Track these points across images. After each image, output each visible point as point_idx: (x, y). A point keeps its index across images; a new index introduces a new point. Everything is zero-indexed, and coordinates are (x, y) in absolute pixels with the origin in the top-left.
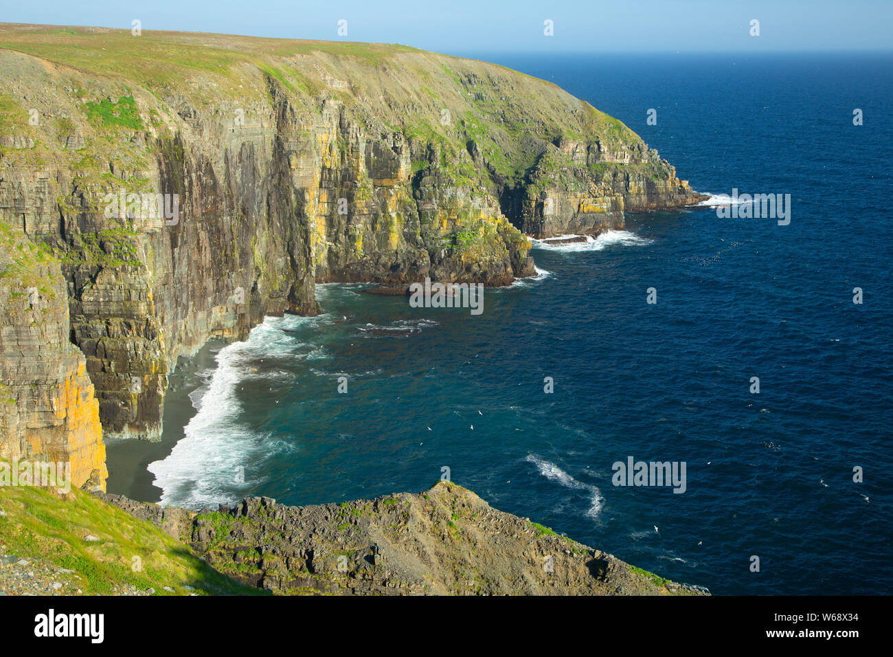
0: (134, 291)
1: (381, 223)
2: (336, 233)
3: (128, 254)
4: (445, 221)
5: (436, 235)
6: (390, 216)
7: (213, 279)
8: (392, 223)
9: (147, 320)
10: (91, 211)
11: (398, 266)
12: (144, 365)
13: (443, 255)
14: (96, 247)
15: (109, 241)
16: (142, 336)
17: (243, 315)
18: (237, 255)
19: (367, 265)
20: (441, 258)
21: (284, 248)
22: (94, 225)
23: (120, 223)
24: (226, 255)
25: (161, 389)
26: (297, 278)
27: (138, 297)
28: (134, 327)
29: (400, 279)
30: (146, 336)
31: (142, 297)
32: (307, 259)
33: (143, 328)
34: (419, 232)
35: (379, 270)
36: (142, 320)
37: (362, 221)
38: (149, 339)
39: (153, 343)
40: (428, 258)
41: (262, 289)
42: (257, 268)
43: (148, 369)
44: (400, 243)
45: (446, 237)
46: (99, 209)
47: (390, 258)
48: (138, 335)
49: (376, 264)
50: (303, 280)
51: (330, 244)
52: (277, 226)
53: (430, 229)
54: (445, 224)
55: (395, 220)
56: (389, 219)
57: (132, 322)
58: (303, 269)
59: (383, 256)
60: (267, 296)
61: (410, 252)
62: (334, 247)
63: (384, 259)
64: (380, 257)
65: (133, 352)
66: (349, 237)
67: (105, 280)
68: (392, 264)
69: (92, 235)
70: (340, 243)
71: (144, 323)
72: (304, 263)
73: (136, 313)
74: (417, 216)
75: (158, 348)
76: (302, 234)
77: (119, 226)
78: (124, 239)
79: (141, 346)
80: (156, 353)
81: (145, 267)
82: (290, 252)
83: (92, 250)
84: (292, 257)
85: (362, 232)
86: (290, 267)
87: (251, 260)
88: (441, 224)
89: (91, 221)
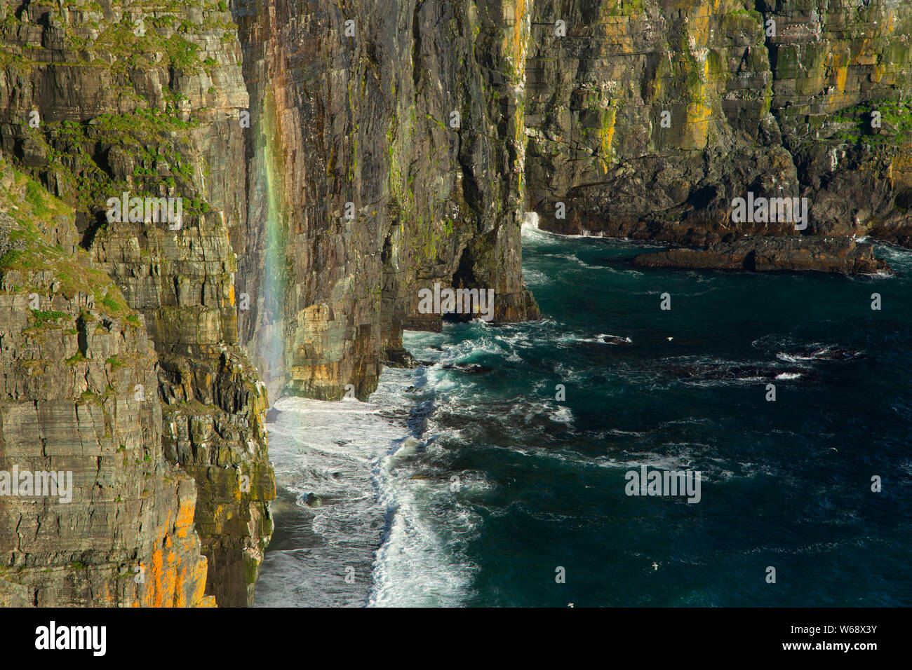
0: (187, 281)
1: (667, 77)
2: (551, 106)
3: (172, 181)
4: (843, 72)
5: (815, 108)
6: (693, 58)
7: (309, 236)
8: (696, 77)
9: (223, 357)
10: (71, 60)
11: (710, 191)
12: (215, 478)
13: (834, 163)
14: (85, 159)
15: (122, 146)
16: (208, 401)
17: (365, 329)
18: (357, 170)
19: (625, 188)
20: (829, 173)
21: (452, 149)
22: (79, 100)
23: (147, 96)
24: (335, 172)
25: (255, 542)
26: (480, 227)
27: (197, 295)
28: (188, 377)
29: (716, 226)
30: (219, 401)
31: (207, 295)
32: (505, 178)
33: (211, 378)
34: (768, 100)
35: (657, 202)
36: (207, 358)
37: (617, 73)
38: (226, 409)
39: (237, 420)
40: (793, 172)
41: (402, 257)
42: (393, 203)
43: (224, 491)
44: (715, 131)
45: (842, 113)
46: (92, 58)
47: (687, 172)
48: (199, 397)
49: (650, 187)
50: (494, 232)
51: (533, 132)
52: (437, 91)
53: (800, 92)
54: (841, 80)
55: (706, 69)
56: (689, 68)
57: (182, 363)
58: (495, 205)
59: (669, 166)
60: (410, 277)
61: (741, 154)
62: (541, 141)
63: (671, 173)
64: (659, 168)
65: (186, 444)
66: (583, 114)
67: (115, 250)
68: (693, 187)
69: (73, 127)
70: (559, 130)
71: (215, 365)
72: (496, 186)
73: (192, 339)
74: (765, 59)
75: (250, 435)
76: (494, 111)
77: (144, 103)
78: (159, 139)
79: (208, 428)
80: (246, 447)
81: (217, 215)
82: (465, 162)
83: (73, 168)
84: (467, 172)
85: (615, 102)
86: (461, 200)
87: (385, 183)
88: (831, 78)
89: (70, 89)
